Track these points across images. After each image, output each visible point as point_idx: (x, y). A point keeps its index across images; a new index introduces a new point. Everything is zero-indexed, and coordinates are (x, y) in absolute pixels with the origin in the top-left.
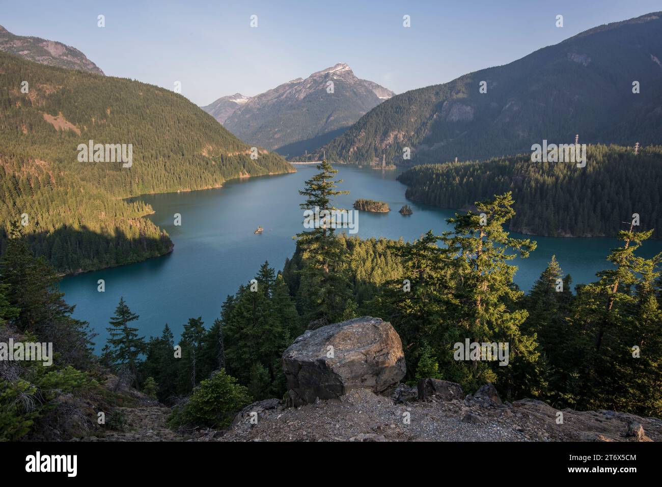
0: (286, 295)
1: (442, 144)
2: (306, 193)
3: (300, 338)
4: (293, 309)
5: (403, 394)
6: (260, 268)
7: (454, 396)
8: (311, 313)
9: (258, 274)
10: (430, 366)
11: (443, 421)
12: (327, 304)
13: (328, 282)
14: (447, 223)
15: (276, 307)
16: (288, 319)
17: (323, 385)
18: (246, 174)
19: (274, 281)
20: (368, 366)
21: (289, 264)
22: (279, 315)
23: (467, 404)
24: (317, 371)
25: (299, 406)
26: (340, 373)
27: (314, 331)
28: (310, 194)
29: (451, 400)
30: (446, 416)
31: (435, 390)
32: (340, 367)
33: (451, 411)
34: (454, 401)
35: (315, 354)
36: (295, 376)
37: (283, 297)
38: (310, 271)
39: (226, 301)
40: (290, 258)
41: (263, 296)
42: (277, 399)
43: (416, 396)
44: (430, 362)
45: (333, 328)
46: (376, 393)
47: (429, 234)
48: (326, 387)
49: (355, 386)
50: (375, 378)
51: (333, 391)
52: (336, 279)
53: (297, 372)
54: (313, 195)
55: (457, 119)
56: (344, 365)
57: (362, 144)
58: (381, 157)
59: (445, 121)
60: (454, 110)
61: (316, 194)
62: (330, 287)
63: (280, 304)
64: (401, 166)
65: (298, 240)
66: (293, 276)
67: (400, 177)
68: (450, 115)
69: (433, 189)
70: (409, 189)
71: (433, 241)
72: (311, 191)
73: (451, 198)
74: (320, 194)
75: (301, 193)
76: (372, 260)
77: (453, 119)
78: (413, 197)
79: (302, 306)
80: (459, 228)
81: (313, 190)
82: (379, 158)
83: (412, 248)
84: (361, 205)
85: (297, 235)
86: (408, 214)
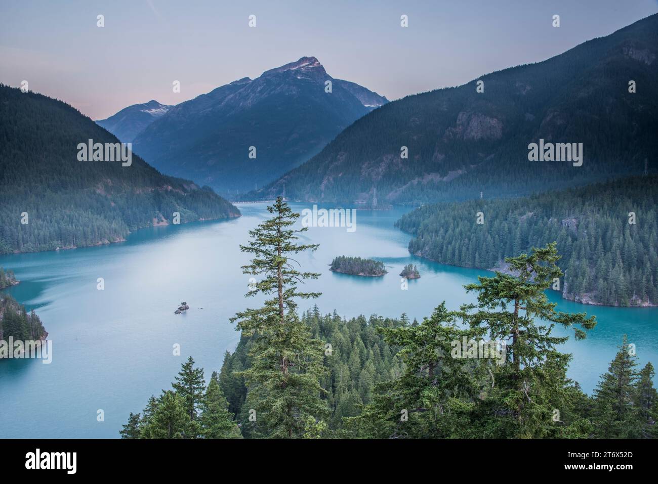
0: (223, 412)
1: (460, 172)
2: (251, 249)
6: (180, 369)
9: (177, 379)
12: (287, 424)
13: (288, 388)
14: (467, 291)
15: (206, 431)
18: (162, 221)
21: (229, 362)
28: (257, 251)
37: (218, 415)
38: (258, 371)
39: (127, 423)
40: (232, 351)
41: (185, 414)
47: (441, 308)
52: (300, 385)
54: (262, 251)
55: (479, 136)
57: (341, 174)
58: (370, 193)
59: (463, 139)
60: (474, 123)
61: (267, 250)
62: (291, 397)
63: (213, 427)
64: (400, 205)
65: (239, 323)
66: (236, 379)
67: (399, 222)
68: (469, 130)
69: (449, 239)
70: (415, 239)
71: (447, 318)
72: (259, 246)
73: (477, 253)
74: (274, 250)
75: (244, 249)
76: (361, 352)
77: (473, 137)
78: (420, 251)
79: (251, 427)
80: (484, 297)
81: (262, 243)
82: (368, 193)
83: (416, 332)
84: (341, 266)
85: (237, 314)
86: (413, 277)
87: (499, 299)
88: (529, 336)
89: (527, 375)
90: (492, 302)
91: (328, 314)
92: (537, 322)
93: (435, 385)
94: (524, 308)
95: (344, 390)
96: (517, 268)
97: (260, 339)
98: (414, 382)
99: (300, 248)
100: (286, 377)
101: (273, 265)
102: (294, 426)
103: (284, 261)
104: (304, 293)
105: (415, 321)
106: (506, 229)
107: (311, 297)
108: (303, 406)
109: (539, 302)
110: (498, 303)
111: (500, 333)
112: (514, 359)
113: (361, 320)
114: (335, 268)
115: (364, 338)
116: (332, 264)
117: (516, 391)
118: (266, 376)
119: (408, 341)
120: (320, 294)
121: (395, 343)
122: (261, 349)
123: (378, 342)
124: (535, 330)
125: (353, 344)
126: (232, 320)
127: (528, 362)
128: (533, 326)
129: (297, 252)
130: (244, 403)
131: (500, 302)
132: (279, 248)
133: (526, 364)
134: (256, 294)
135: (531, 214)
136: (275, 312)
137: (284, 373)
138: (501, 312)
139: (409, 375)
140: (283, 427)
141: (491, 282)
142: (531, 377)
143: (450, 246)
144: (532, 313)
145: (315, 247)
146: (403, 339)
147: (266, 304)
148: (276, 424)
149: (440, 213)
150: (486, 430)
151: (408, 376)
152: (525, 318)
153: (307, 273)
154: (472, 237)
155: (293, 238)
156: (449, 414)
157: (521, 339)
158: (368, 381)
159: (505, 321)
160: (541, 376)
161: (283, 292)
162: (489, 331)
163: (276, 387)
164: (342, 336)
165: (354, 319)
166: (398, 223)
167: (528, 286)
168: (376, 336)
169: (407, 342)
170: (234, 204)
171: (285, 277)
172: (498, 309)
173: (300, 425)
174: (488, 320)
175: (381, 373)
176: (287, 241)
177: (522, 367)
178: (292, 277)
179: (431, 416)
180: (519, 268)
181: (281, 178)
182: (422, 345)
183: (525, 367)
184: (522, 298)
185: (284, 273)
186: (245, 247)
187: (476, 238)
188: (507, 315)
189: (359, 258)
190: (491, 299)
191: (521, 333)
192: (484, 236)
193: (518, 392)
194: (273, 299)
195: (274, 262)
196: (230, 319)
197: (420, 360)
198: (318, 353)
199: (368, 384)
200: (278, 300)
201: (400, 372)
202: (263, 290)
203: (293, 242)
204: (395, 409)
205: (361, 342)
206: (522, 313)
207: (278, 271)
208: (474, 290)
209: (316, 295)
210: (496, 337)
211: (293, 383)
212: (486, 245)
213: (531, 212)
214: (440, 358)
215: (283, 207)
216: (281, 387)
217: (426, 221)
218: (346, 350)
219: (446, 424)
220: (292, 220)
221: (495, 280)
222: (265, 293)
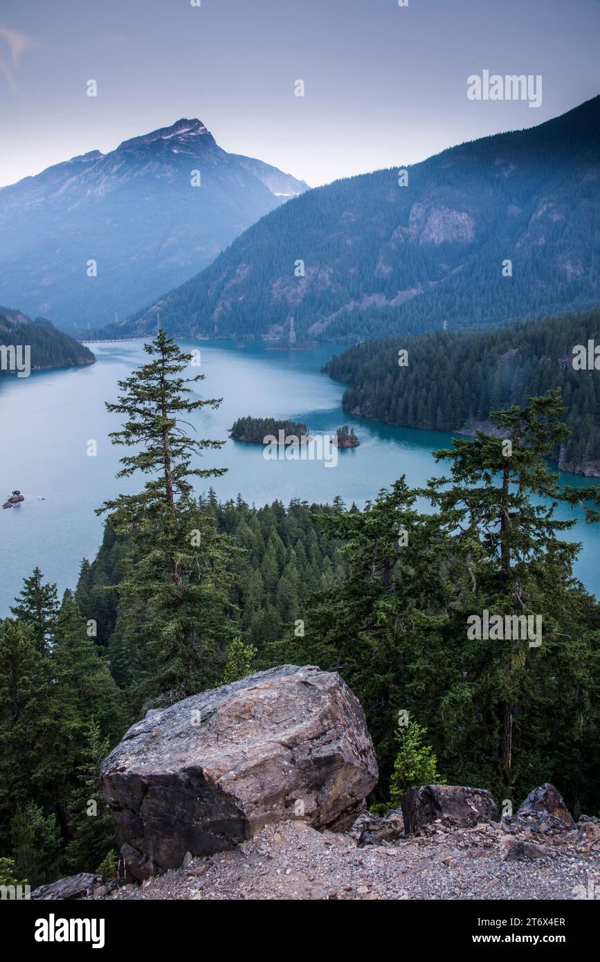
0: (87, 646)
1: (414, 292)
2: (122, 407)
3: (137, 727)
4: (104, 675)
5: (372, 827)
6: (22, 586)
7: (480, 817)
8: (147, 680)
9: (18, 600)
10: (419, 766)
11: (466, 865)
12: (183, 656)
13: (183, 606)
14: (436, 459)
15: (65, 672)
16: (95, 697)
17: (200, 823)
19: (58, 613)
20: (297, 771)
21: (88, 574)
22: (72, 691)
23: (507, 829)
24: (183, 793)
25: (147, 879)
26: (237, 793)
27: (169, 710)
28: (131, 411)
29: (475, 824)
30: (470, 855)
31: (439, 808)
32: (235, 780)
33: (477, 846)
34: (481, 826)
35: (178, 756)
36: (134, 812)
37: (79, 649)
38: (139, 584)
40: (92, 559)
41: (33, 650)
42: (88, 874)
43: (398, 828)
44: (420, 757)
45: (212, 698)
46: (318, 827)
47: (399, 485)
48: (207, 827)
49: (273, 819)
50: (313, 796)
51: (223, 834)
52: (200, 600)
53: (137, 802)
54: (139, 411)
55: (442, 239)
56: (245, 774)
57: (243, 297)
58: (285, 324)
59: (418, 243)
60: (435, 220)
61: (145, 409)
62: (189, 618)
63: (74, 666)
64: (329, 342)
65: (109, 516)
66: (99, 598)
67: (329, 365)
68: (427, 231)
69: (400, 389)
70: (351, 391)
71: (409, 499)
72: (134, 403)
73: (439, 408)
74: (156, 408)
75: (111, 407)
76: (279, 552)
77: (433, 240)
78: (358, 408)
79: (125, 665)
80: (461, 468)
81: (139, 399)
82: (281, 325)
83: (365, 519)
84: (247, 430)
85: (106, 503)
86: (350, 445)
87: (482, 469)
88: (523, 520)
89: (520, 572)
90: (473, 474)
91: (229, 501)
92: (534, 500)
93: (393, 592)
94: (516, 482)
95: (256, 607)
96: (506, 425)
97: (140, 538)
98: (363, 589)
99: (194, 404)
100: (180, 590)
101: (156, 430)
102: (193, 658)
103: (172, 424)
104: (202, 470)
105: (354, 506)
106: (480, 374)
107: (212, 475)
108: (205, 629)
109: (537, 472)
110: (481, 476)
111: (483, 517)
112: (503, 552)
113: (277, 507)
114: (237, 435)
115: (282, 533)
116: (233, 429)
117: (506, 596)
118: (151, 590)
119: (355, 532)
120: (225, 470)
121: (335, 537)
122: (142, 551)
123: (302, 538)
124: (531, 511)
125: (266, 542)
126: (99, 512)
127: (521, 556)
128: (528, 506)
129: (189, 411)
130: (114, 632)
131: (483, 474)
132: (165, 405)
133: (519, 559)
134: (132, 473)
135: (515, 351)
136: (161, 498)
137: (177, 585)
138: (485, 488)
139: (357, 580)
140: (178, 660)
141: (470, 445)
142: (525, 577)
143: (400, 399)
144: (527, 487)
145: (217, 403)
146: (347, 529)
147: (147, 487)
148: (169, 656)
149: (387, 353)
150: (465, 650)
151: (355, 580)
152: (518, 495)
153: (205, 440)
154: (431, 386)
155: (184, 390)
156: (414, 631)
157: (511, 525)
158: (289, 593)
159: (491, 499)
160: (539, 574)
161: (172, 469)
162: (468, 514)
163: (167, 605)
164: (250, 530)
165: (267, 506)
166: (326, 368)
167: (522, 451)
168: (299, 529)
169: (353, 534)
170: (85, 344)
171: (173, 448)
172: (481, 484)
173: (203, 656)
174: (465, 499)
175: (307, 581)
176: (176, 395)
177: (513, 563)
178: (184, 447)
179: (389, 635)
180: (510, 426)
181: (153, 305)
182: (372, 537)
183: (517, 562)
184: (513, 467)
185: (172, 441)
186: (113, 405)
187: (437, 386)
188: (491, 491)
189: (272, 420)
190: (471, 469)
191: (512, 515)
192: (449, 383)
193: (507, 597)
194: (157, 480)
195: (157, 426)
196: (95, 511)
197: (370, 558)
198: (225, 554)
199: (289, 596)
200: (165, 481)
201: (335, 578)
202: (143, 468)
203: (184, 397)
204: (337, 627)
205: (278, 538)
206: (513, 489)
207: (164, 439)
208: (446, 458)
209: (218, 472)
210: (478, 522)
211: (191, 598)
212: (452, 397)
213: (515, 348)
214: (399, 554)
215: (167, 346)
216: (172, 606)
217: (367, 364)
218: (258, 552)
219: (409, 645)
220: (182, 363)
221: (475, 443)
222: (145, 471)
